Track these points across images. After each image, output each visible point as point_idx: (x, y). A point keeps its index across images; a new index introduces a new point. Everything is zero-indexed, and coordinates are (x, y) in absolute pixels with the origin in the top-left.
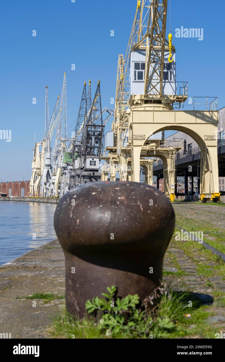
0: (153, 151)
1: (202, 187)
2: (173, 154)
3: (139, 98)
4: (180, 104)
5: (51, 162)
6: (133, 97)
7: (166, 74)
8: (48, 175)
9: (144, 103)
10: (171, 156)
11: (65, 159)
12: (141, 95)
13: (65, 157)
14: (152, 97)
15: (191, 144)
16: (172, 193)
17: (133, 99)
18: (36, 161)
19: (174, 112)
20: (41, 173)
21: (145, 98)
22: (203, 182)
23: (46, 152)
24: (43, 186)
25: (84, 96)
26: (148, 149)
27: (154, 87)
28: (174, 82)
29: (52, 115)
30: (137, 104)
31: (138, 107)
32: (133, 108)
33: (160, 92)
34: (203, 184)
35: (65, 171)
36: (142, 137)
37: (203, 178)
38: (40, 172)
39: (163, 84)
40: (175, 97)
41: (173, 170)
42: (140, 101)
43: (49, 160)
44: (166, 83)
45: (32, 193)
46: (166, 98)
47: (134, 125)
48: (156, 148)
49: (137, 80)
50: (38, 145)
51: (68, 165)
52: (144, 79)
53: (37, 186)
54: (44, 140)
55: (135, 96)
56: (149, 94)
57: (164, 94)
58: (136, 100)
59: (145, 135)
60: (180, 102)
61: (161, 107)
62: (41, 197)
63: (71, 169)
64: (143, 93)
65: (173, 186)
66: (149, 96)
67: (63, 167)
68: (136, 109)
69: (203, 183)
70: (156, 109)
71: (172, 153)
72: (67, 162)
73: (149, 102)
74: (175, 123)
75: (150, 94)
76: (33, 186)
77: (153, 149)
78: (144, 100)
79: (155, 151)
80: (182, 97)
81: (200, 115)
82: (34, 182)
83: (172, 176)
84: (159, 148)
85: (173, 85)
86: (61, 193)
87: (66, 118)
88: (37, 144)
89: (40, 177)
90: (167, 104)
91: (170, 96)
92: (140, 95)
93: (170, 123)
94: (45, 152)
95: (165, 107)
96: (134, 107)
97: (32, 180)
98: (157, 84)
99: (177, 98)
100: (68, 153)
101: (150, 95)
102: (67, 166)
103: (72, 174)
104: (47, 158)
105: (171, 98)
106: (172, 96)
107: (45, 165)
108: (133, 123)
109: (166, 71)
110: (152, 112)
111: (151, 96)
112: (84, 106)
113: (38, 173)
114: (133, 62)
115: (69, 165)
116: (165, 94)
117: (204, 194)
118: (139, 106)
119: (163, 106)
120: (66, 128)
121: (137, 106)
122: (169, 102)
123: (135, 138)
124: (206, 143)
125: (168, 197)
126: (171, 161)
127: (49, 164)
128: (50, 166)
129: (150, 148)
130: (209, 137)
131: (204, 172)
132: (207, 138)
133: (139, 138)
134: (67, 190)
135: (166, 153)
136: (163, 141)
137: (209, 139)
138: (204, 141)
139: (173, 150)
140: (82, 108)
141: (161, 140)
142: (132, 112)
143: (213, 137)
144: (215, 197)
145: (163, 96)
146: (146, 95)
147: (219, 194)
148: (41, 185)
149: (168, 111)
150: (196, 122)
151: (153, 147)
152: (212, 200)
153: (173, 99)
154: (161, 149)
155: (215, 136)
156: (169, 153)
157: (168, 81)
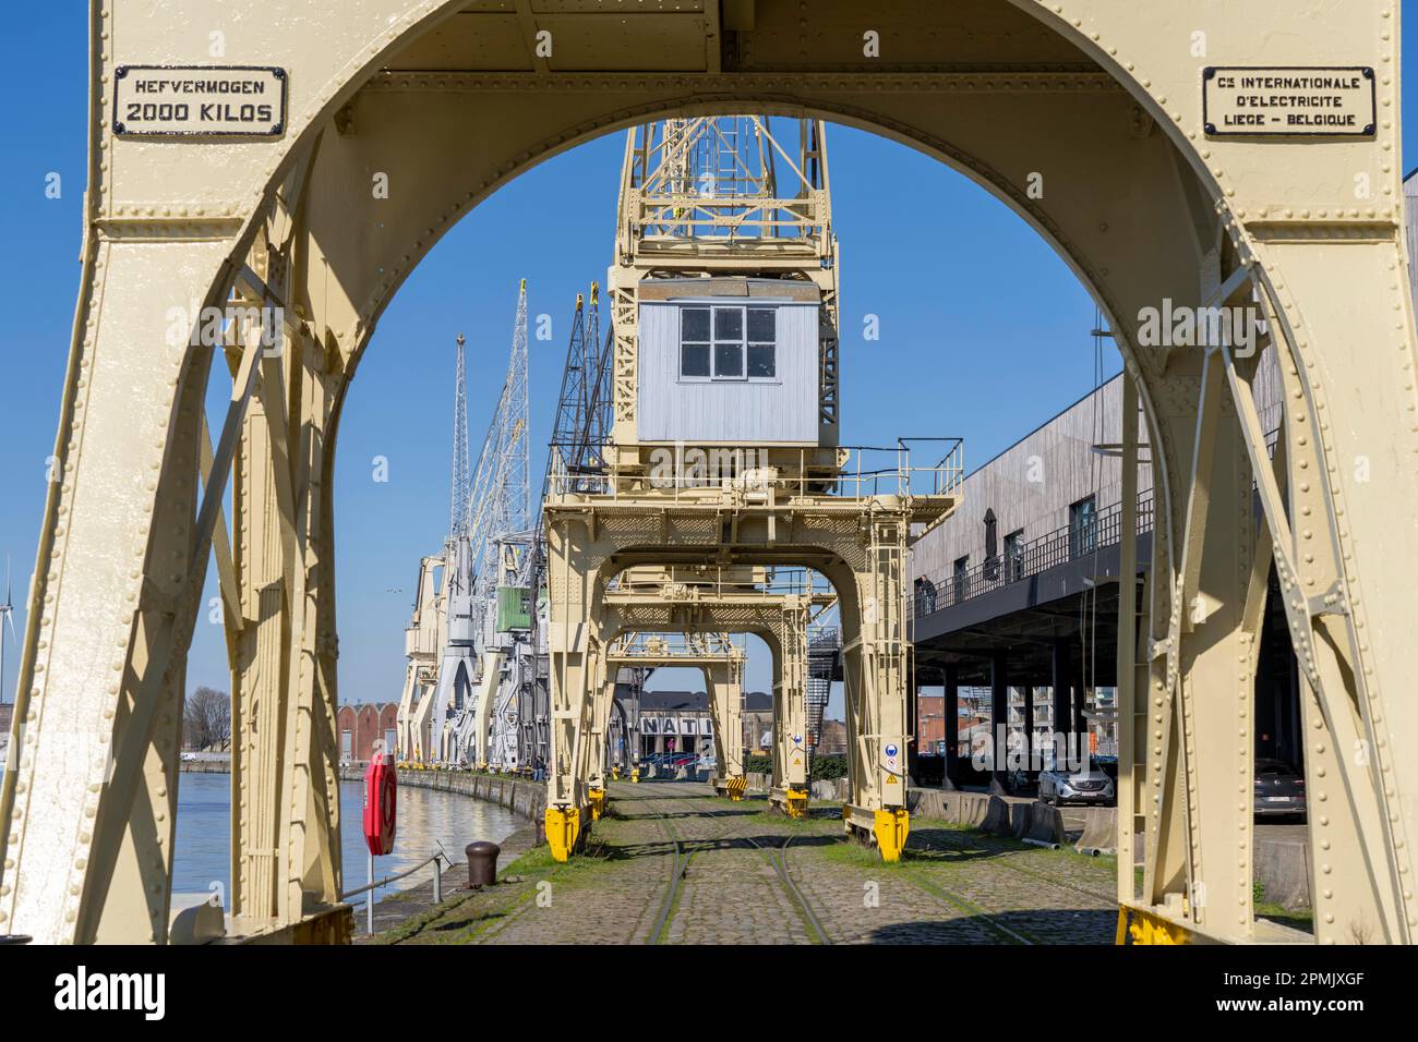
0: (761, 518)
2: (893, 537)
5: (471, 631)
8: (461, 679)
10: (883, 555)
11: (503, 616)
13: (507, 608)
15: (1021, 531)
16: (887, 806)
18: (422, 625)
20: (436, 673)
23: (455, 591)
24: (442, 728)
25: (573, 353)
26: (727, 504)
29: (484, 447)
35: (509, 665)
36: (235, 101)
38: (433, 668)
41: (895, 646)
43: (467, 620)
45: (406, 752)
48: (779, 500)
50: (431, 564)
51: (517, 639)
53: (419, 723)
54: (448, 546)
59: (281, 75)
62: (434, 767)
63: (528, 657)
65: (898, 758)
67: (503, 650)
71: (885, 535)
72: (512, 627)
76: (410, 722)
77: (760, 503)
79: (771, 521)
82: (414, 705)
83: (893, 687)
84: (800, 501)
86: (493, 752)
87: (528, 457)
88: (426, 560)
89: (431, 688)
94: (452, 589)
97: (406, 702)
100: (516, 589)
102: (515, 644)
103: (526, 678)
104: (457, 616)
107: (451, 643)
112: (576, 395)
113: (427, 673)
115: (524, 640)
120: (529, 495)
123: (131, 118)
124: (1225, 186)
125: (865, 826)
126: (881, 587)
127: (466, 638)
128: (469, 644)
129: (743, 501)
130: (1279, 92)
131: (1174, 637)
132: (1241, 101)
133: (195, 113)
134: (514, 741)
135: (848, 535)
136: (826, 455)
137: (1269, 127)
138: (1202, 146)
139: (895, 513)
140: (567, 402)
141: (816, 445)
143: (1327, 83)
148: (434, 720)
151: (758, 492)
154: (814, 508)
155: (1369, 73)
156: (867, 532)
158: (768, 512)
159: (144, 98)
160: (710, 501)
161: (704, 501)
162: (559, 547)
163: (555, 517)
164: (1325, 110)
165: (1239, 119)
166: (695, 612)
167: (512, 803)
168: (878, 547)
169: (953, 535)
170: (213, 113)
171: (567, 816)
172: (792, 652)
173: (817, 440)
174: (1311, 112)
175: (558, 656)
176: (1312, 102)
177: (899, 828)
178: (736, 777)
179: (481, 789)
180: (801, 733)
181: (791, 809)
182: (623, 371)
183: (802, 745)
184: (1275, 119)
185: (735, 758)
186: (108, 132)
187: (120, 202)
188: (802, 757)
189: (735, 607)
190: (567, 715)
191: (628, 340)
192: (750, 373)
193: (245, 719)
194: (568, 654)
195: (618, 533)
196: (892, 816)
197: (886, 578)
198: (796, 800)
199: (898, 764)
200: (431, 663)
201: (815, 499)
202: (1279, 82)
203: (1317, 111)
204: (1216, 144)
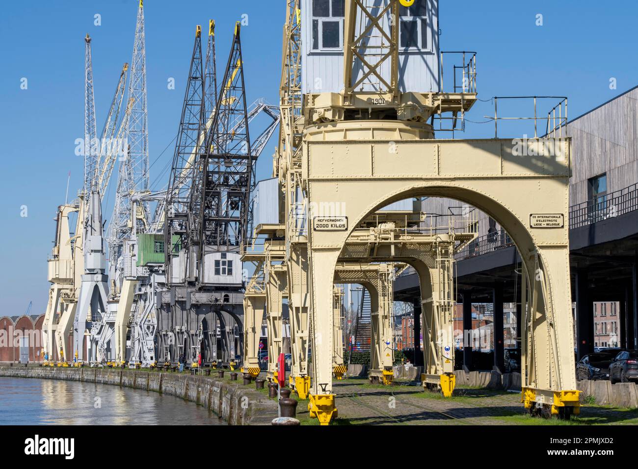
0: (388, 246)
1: (526, 366)
2: (447, 253)
3: (329, 104)
4: (456, 120)
5: (103, 261)
6: (310, 101)
7: (409, 27)
8: (96, 298)
9: (343, 119)
10: (443, 262)
11: (142, 255)
12: (333, 94)
13: (144, 248)
14: (369, 99)
16: (446, 373)
17: (310, 106)
18: (60, 257)
19: (436, 145)
20: (74, 294)
21: (347, 103)
22: (529, 352)
23: (89, 232)
25: (194, 67)
26: (372, 239)
27: (373, 70)
28: (435, 52)
29: (107, 121)
30: (322, 120)
31: (326, 129)
32: (311, 134)
33: (392, 83)
34: (529, 360)
35: (143, 289)
36: (338, 223)
37: (529, 340)
38: (71, 290)
39: (402, 58)
40: (439, 97)
41: (449, 303)
42: (331, 112)
43: (99, 254)
44: (411, 57)
45: (51, 354)
46: (410, 103)
47: (312, 185)
48: (397, 237)
49: (321, 49)
50: (67, 210)
51: (152, 271)
52: (343, 45)
53: (63, 332)
54: (82, 198)
55: (315, 97)
56: (357, 89)
57: (404, 89)
58: (318, 110)
59: (346, 218)
60: (455, 114)
61: (394, 130)
62: (76, 365)
64: (342, 90)
65: (450, 352)
66: (358, 96)
67: (139, 278)
68: (319, 138)
69: (529, 356)
70: (379, 136)
71: (443, 252)
72: (148, 263)
73: (360, 116)
74: (438, 177)
75: (361, 90)
76: (54, 332)
77: (387, 239)
78: (343, 108)
79: (393, 247)
80: (459, 97)
82: (57, 319)
83: (447, 320)
84: (405, 238)
85: (432, 60)
86: (132, 353)
87: (146, 132)
88: (62, 208)
89: (71, 306)
90: (414, 121)
91: (422, 94)
92: (332, 93)
93: (424, 177)
94: (87, 231)
95: (408, 128)
96: (314, 129)
97: (49, 316)
98: (383, 60)
99: (444, 102)
100: (151, 235)
101: (362, 92)
102: (150, 275)
104: (92, 251)
105: (425, 103)
106: (430, 96)
107: (88, 272)
108: (309, 180)
109: (408, 18)
110: (370, 146)
111: (364, 98)
113: (67, 294)
115: (157, 272)
116: (407, 91)
117: (532, 390)
118: (330, 127)
119: (402, 126)
121: (323, 129)
122: (419, 114)
123: (317, 227)
124: (534, 238)
125: (435, 383)
126: (442, 276)
127: (100, 267)
128: (101, 272)
129: (379, 238)
130: (545, 219)
131: (531, 322)
132: (537, 221)
133: (330, 226)
134: (151, 344)
135: (426, 252)
136: (416, 216)
137: (543, 226)
138: (529, 230)
139: (448, 242)
140: (190, 102)
141: (412, 212)
142: (307, 145)
143: (554, 217)
144: (563, 405)
145: (401, 95)
146: (349, 93)
147: (577, 395)
148: (76, 330)
149: (416, 142)
150: (504, 175)
151: (387, 234)
152: (556, 411)
153: (431, 106)
154: (411, 241)
155: (562, 215)
156: (435, 251)
157: (417, 51)
158: (391, 243)
159: (320, 223)
160: (364, 238)
161: (362, 238)
162: (296, 260)
164: (554, 222)
165: (537, 225)
167: (161, 387)
168: (440, 259)
170: (333, 226)
171: (305, 379)
173: (412, 210)
174: (551, 223)
176: (551, 221)
177: (451, 383)
178: (339, 365)
179: (126, 380)
180: (390, 339)
181: (385, 380)
183: (390, 346)
184: (544, 224)
185: (339, 354)
186: (312, 230)
187: (316, 245)
188: (390, 352)
194: (302, 307)
196: (448, 377)
197: (444, 272)
198: (388, 375)
199: (450, 355)
200: (70, 287)
201: (412, 236)
202: (545, 217)
203: (552, 223)
204: (532, 229)
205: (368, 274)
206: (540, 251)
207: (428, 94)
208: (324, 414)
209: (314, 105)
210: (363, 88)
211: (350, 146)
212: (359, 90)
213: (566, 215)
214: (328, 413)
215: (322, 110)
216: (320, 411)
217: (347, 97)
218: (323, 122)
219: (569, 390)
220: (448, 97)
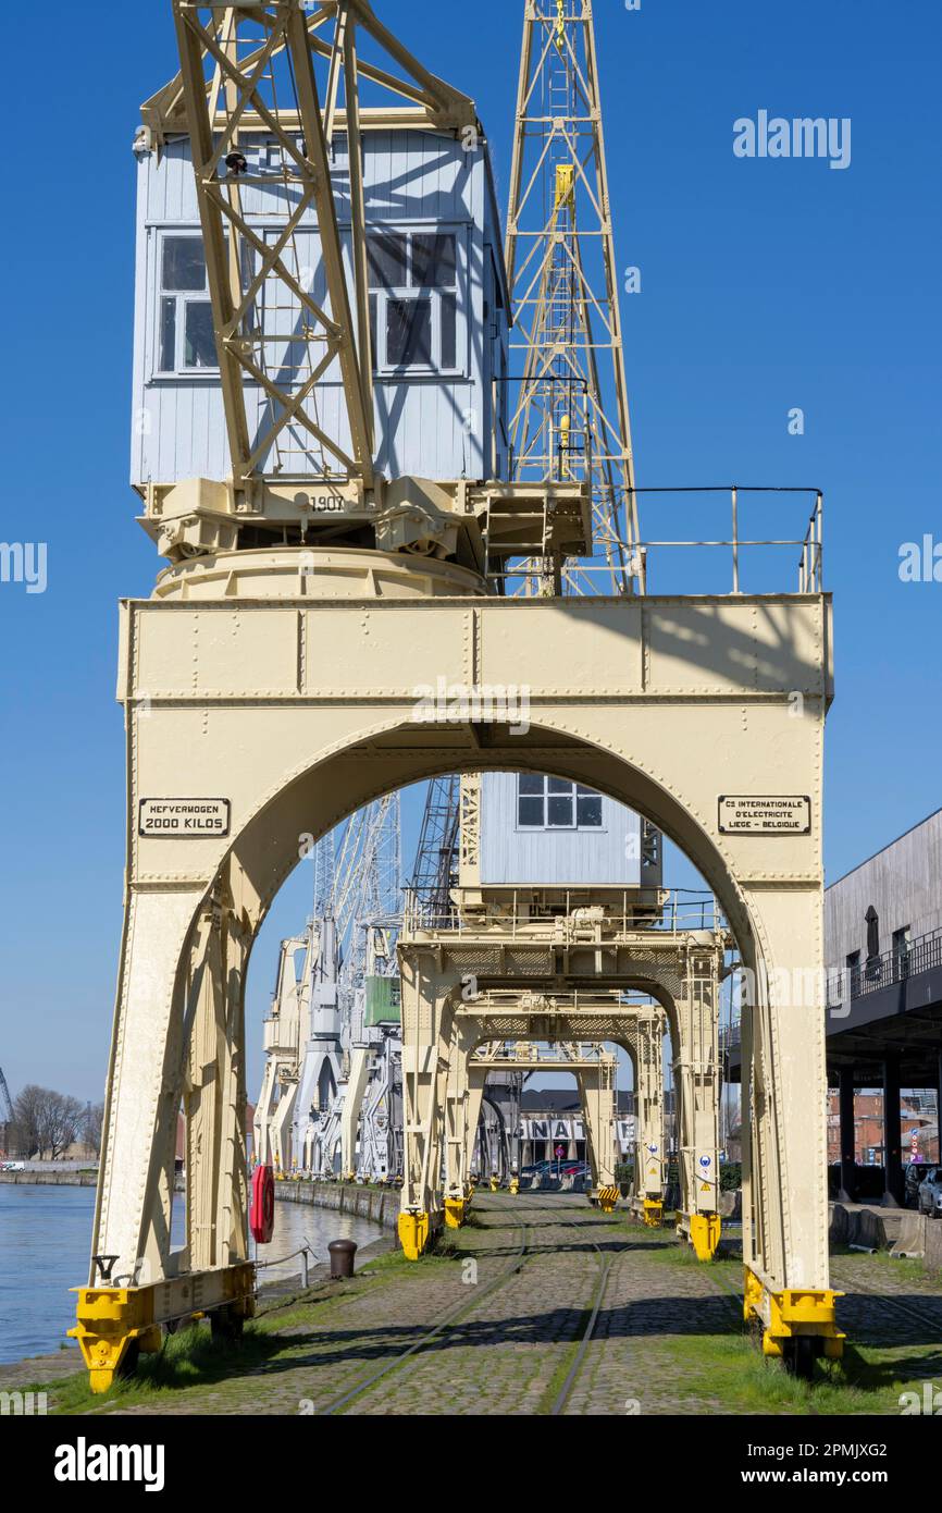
0: (590, 952)
2: (707, 970)
3: (193, 506)
5: (337, 1024)
6: (149, 502)
7: (409, 313)
8: (326, 1076)
9: (233, 548)
10: (697, 985)
11: (372, 1008)
12: (205, 484)
13: (374, 999)
14: (300, 496)
15: (911, 925)
16: (701, 1211)
17: (149, 514)
18: (282, 1016)
19: (468, 612)
20: (297, 1071)
21: (244, 508)
23: (318, 978)
24: (306, 1131)
26: (558, 939)
27: (295, 409)
28: (476, 375)
30: (181, 552)
32: (161, 592)
35: (378, 1063)
38: (294, 1064)
39: (387, 392)
40: (485, 494)
41: (709, 1067)
42: (197, 528)
43: (332, 1011)
44: (413, 391)
45: (264, 1159)
46: (406, 503)
47: (139, 714)
48: (606, 936)
49: (180, 368)
50: (293, 946)
51: (387, 1034)
53: (279, 1127)
54: (311, 927)
55: (162, 492)
57: (395, 470)
58: (168, 525)
59: (227, 802)
61: (359, 573)
62: (295, 1177)
64: (223, 471)
65: (711, 1168)
66: (273, 490)
67: (372, 1046)
70: (320, 588)
71: (700, 965)
72: (381, 1021)
75: (277, 470)
76: (268, 1126)
77: (588, 939)
78: (236, 522)
79: (598, 955)
80: (541, 493)
81: (685, 634)
82: (273, 1106)
83: (707, 1104)
84: (624, 937)
85: (470, 399)
86: (361, 1160)
87: (399, 829)
88: (286, 943)
89: (292, 1088)
90: (419, 554)
91: (439, 485)
92: (203, 481)
94: (315, 976)
95: (403, 570)
96: (168, 579)
97: (264, 1102)
99: (497, 505)
100: (385, 979)
101: (280, 478)
102: (384, 1040)
104: (321, 1006)
105: (447, 505)
106: (461, 490)
107: (315, 1038)
108: (132, 703)
109: (408, 292)
110: (292, 615)
111: (289, 494)
113: (287, 1071)
114: (148, 227)
115: (394, 1035)
116: (402, 475)
118: (200, 570)
119: (385, 564)
120: (400, 870)
121: (185, 575)
122: (431, 537)
123: (148, 826)
124: (728, 861)
125: (688, 1230)
126: (696, 1013)
127: (331, 1031)
128: (334, 1037)
129: (573, 937)
130: (758, 809)
132: (738, 815)
133: (182, 823)
134: (383, 1148)
135: (668, 966)
136: (648, 895)
137: (753, 828)
138: (716, 839)
139: (710, 948)
141: (639, 886)
142: (128, 611)
143: (785, 804)
144: (788, 1333)
145: (385, 484)
146: (243, 478)
147: (828, 1303)
148: (296, 1124)
149: (416, 604)
150: (649, 692)
151: (587, 929)
152: (776, 1348)
153: (462, 513)
154: (637, 943)
155: (807, 799)
156: (684, 964)
157: (431, 374)
158: (595, 948)
159: (155, 816)
160: (544, 937)
161: (539, 937)
162: (411, 979)
163: (408, 953)
164: (784, 819)
165: (737, 824)
166: (553, 1023)
167: (381, 1216)
168: (694, 979)
169: (845, 928)
170: (191, 823)
171: (417, 1219)
172: (647, 1062)
173: (639, 881)
174: (775, 820)
175: (410, 1076)
176: (776, 815)
177: (712, 1231)
178: (608, 1186)
179: (348, 1202)
180: (657, 1142)
181: (647, 1218)
182: (467, 820)
183: (658, 1155)
184: (756, 824)
185: (607, 1167)
186: (136, 834)
187: (142, 873)
188: (658, 1166)
189: (592, 1017)
190: (418, 1129)
191: (473, 792)
192: (580, 823)
193: (194, 1146)
195: (463, 965)
196: (706, 1220)
197: (701, 1007)
198: (652, 1209)
199: (712, 1174)
200: (292, 1059)
201: (638, 934)
202: (758, 804)
203: (779, 819)
204: (724, 837)
205: (621, 1023)
206: (747, 897)
207: (456, 485)
208: (102, 1344)
209: (160, 512)
210: (280, 466)
211: (244, 616)
212: (272, 472)
213: (817, 799)
214: (114, 1341)
215: (176, 525)
216: (91, 1335)
217: (243, 491)
218: (186, 558)
219: (805, 1288)
220: (512, 493)
